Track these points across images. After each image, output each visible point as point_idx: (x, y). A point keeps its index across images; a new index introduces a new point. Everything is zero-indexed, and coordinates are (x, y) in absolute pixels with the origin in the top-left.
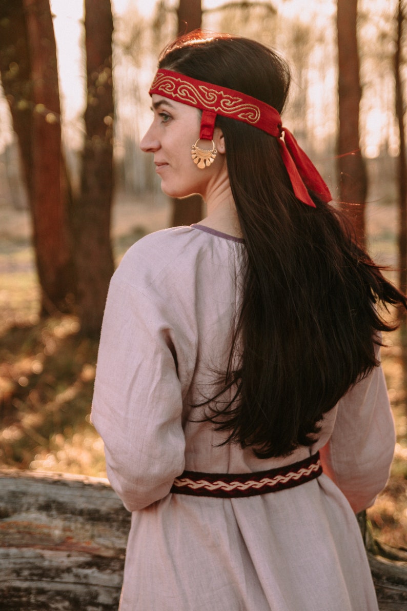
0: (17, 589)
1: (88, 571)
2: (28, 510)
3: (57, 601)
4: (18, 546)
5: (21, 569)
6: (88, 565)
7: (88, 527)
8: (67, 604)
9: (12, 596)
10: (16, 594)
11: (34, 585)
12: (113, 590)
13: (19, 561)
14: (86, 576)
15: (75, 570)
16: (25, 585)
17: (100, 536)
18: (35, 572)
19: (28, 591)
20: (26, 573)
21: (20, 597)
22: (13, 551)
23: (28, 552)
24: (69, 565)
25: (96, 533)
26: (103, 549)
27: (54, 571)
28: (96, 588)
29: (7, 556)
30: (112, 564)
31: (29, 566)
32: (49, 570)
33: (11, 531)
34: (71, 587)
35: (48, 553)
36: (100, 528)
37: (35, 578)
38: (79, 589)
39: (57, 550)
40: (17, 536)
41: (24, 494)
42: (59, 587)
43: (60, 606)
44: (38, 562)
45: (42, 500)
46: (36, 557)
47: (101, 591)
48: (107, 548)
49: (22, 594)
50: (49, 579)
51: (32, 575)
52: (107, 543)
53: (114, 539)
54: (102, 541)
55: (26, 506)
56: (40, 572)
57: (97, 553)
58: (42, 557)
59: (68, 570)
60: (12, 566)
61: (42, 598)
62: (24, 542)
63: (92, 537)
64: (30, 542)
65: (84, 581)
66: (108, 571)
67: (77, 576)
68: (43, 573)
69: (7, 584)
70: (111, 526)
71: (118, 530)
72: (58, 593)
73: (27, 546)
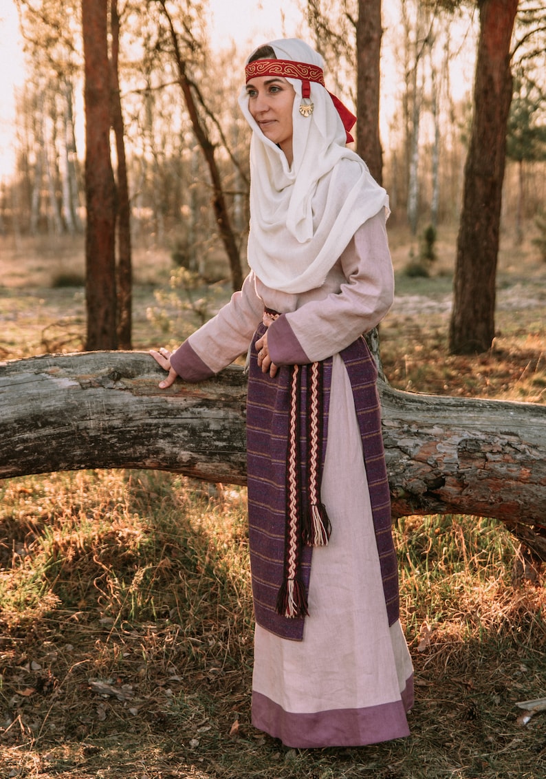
0: (150, 425)
1: (201, 409)
2: (148, 372)
3: (179, 431)
4: (148, 395)
5: (151, 410)
6: (201, 405)
8: (186, 432)
9: (145, 430)
10: (148, 428)
11: (161, 421)
12: (221, 420)
13: (150, 405)
14: (199, 413)
15: (190, 409)
16: (155, 421)
17: (205, 387)
18: (162, 412)
19: (157, 426)
20: (155, 413)
21: (151, 430)
22: (145, 398)
23: (156, 399)
24: (186, 406)
26: (209, 395)
27: (176, 411)
28: (207, 420)
29: (141, 402)
30: (217, 404)
31: (158, 408)
32: (172, 410)
33: (141, 385)
34: (189, 421)
35: (170, 399)
37: (162, 416)
38: (195, 422)
39: (177, 396)
40: (146, 388)
41: (143, 362)
42: (180, 421)
43: (181, 434)
44: (164, 405)
46: (162, 402)
47: (211, 421)
48: (212, 394)
49: (152, 428)
50: (173, 417)
51: (160, 414)
52: (211, 391)
53: (215, 388)
54: (207, 389)
55: (147, 370)
56: (166, 411)
57: (205, 398)
58: (166, 401)
59: (186, 409)
60: (145, 408)
61: (167, 430)
62: (152, 392)
63: (200, 387)
64: (156, 392)
65: (199, 416)
66: (215, 408)
67: (192, 413)
68: (168, 413)
69: (141, 421)
71: (217, 382)
72: (179, 425)
73: (154, 394)
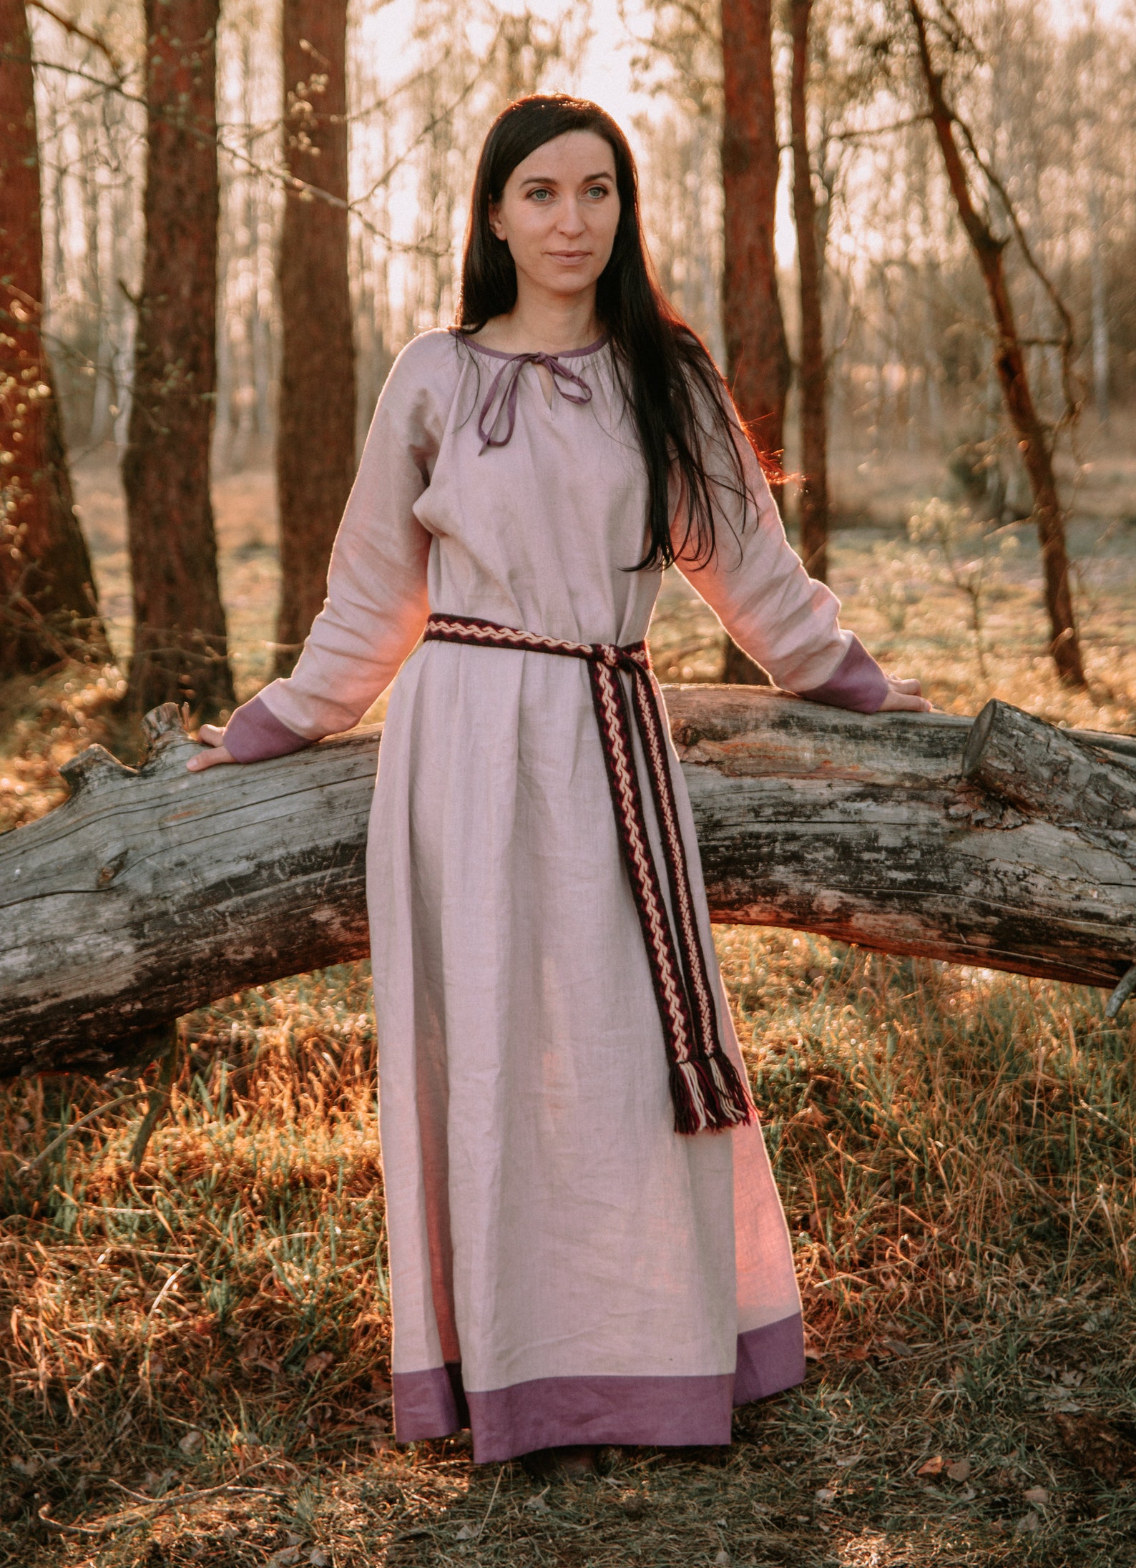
0: (757, 836)
1: (861, 805)
2: (756, 727)
3: (816, 849)
4: (753, 776)
5: (760, 806)
6: (861, 796)
7: (851, 747)
8: (831, 852)
9: (747, 846)
10: (753, 842)
11: (780, 828)
12: (902, 828)
13: (757, 795)
14: (858, 812)
15: (840, 804)
16: (767, 829)
17: (871, 758)
18: (782, 810)
19: (771, 838)
20: (768, 811)
21: (760, 847)
22: (748, 781)
23: (771, 783)
24: (832, 798)
25: (863, 753)
26: (879, 775)
27: (809, 807)
28: (875, 827)
29: (739, 789)
30: (895, 793)
31: (773, 801)
32: (803, 806)
33: (740, 755)
34: (837, 828)
35: (798, 784)
36: (868, 748)
37: (782, 818)
38: (850, 831)
39: (812, 778)
40: (751, 761)
41: (746, 707)
42: (819, 829)
43: (820, 856)
44: (785, 796)
45: (772, 714)
46: (781, 790)
47: (882, 830)
48: (885, 773)
49: (761, 842)
50: (803, 819)
51: (777, 814)
52: (882, 766)
53: (891, 761)
54: (874, 764)
55: (753, 723)
56: (791, 809)
57: (871, 781)
58: (790, 788)
59: (831, 804)
60: (747, 802)
61: (793, 847)
62: (762, 768)
63: (860, 760)
64: (770, 769)
65: (857, 818)
66: (890, 803)
67: (844, 812)
68: (794, 811)
69: (740, 829)
70: (883, 746)
71: (894, 750)
72: (817, 837)
73: (766, 774)
